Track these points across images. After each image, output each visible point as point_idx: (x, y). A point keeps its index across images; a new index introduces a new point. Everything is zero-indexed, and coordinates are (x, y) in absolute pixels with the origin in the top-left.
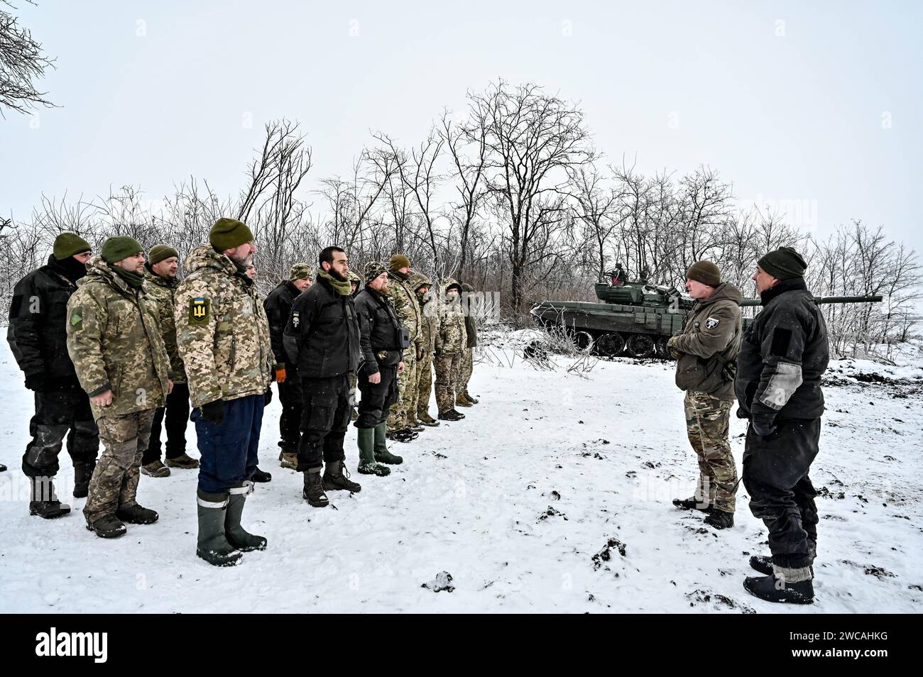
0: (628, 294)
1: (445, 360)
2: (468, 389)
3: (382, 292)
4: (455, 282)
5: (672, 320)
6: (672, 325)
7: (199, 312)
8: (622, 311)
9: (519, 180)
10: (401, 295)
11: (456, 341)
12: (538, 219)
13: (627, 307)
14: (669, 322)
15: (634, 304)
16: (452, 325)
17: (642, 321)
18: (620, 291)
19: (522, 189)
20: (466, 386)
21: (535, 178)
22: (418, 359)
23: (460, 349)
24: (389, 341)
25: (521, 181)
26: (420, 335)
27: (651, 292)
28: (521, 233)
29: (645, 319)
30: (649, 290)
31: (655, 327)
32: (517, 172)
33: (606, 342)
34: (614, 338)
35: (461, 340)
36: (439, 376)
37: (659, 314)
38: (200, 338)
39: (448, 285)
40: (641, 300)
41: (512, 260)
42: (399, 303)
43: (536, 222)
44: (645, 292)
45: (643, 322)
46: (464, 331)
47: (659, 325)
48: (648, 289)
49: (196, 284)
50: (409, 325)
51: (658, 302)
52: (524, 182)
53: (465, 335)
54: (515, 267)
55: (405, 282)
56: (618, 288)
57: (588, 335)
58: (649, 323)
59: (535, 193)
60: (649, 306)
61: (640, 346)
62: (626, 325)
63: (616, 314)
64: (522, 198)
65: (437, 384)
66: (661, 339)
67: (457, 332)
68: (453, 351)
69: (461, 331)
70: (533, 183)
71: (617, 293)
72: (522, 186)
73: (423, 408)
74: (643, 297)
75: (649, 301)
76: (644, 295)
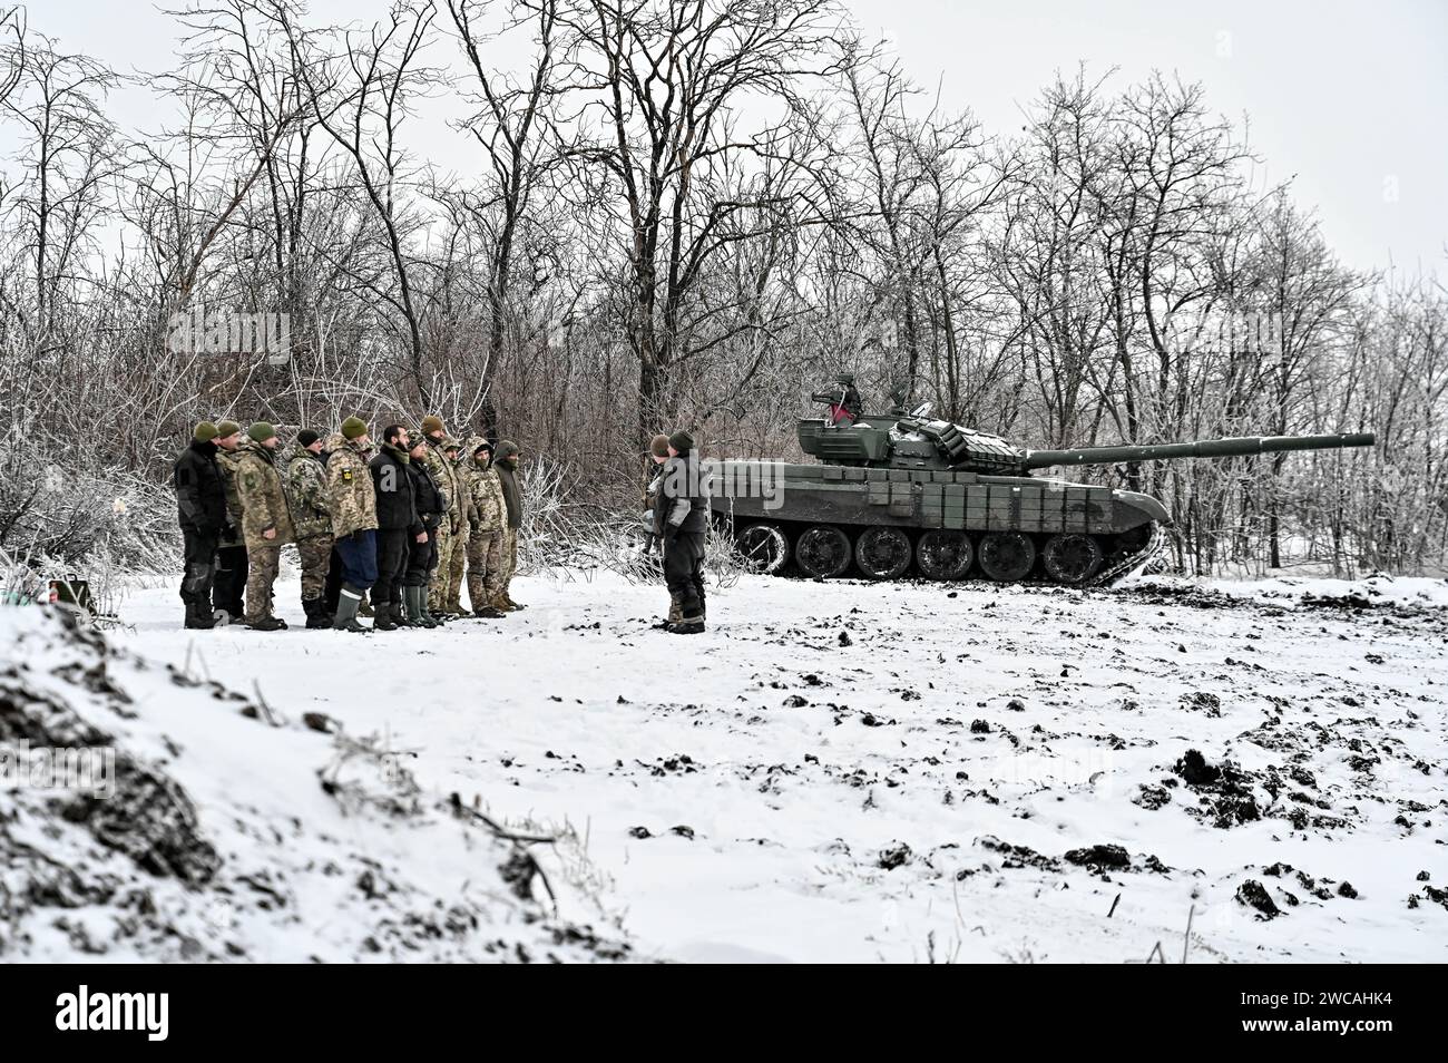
0: (856, 443)
1: (482, 542)
2: (510, 591)
3: (420, 460)
4: (484, 442)
5: (943, 496)
6: (943, 507)
7: (348, 477)
8: (843, 480)
9: (650, 120)
10: (435, 461)
11: (494, 517)
12: (708, 228)
13: (853, 471)
14: (938, 500)
15: (873, 464)
16: (487, 497)
17: (884, 500)
18: (846, 435)
19: (658, 148)
20: (506, 585)
21: (698, 111)
22: (453, 533)
23: (500, 527)
24: (430, 505)
25: (656, 123)
26: (455, 506)
27: (912, 437)
28: (662, 270)
29: (890, 494)
30: (905, 432)
31: (908, 511)
32: (644, 96)
33: (813, 547)
34: (829, 540)
35: (499, 515)
36: (472, 564)
37: (919, 483)
38: (349, 492)
39: (475, 447)
40: (888, 455)
41: (636, 349)
42: (433, 469)
43: (701, 239)
44: (895, 435)
45: (886, 502)
46: (503, 502)
47: (918, 507)
48: (903, 429)
49: (343, 460)
50: (445, 492)
51: (923, 458)
52: (667, 124)
53: (504, 508)
54: (646, 369)
55: (438, 448)
56: (838, 430)
57: (775, 534)
58: (897, 503)
59: (698, 155)
60: (902, 466)
61: (884, 552)
62: (852, 510)
63: (831, 487)
64: (660, 173)
65: (470, 574)
66: (924, 537)
67: (495, 506)
68: (491, 530)
69: (498, 503)
70: (692, 125)
71: (835, 441)
72: (659, 135)
73: (454, 597)
74: (890, 449)
75: (904, 456)
76: (895, 444)
